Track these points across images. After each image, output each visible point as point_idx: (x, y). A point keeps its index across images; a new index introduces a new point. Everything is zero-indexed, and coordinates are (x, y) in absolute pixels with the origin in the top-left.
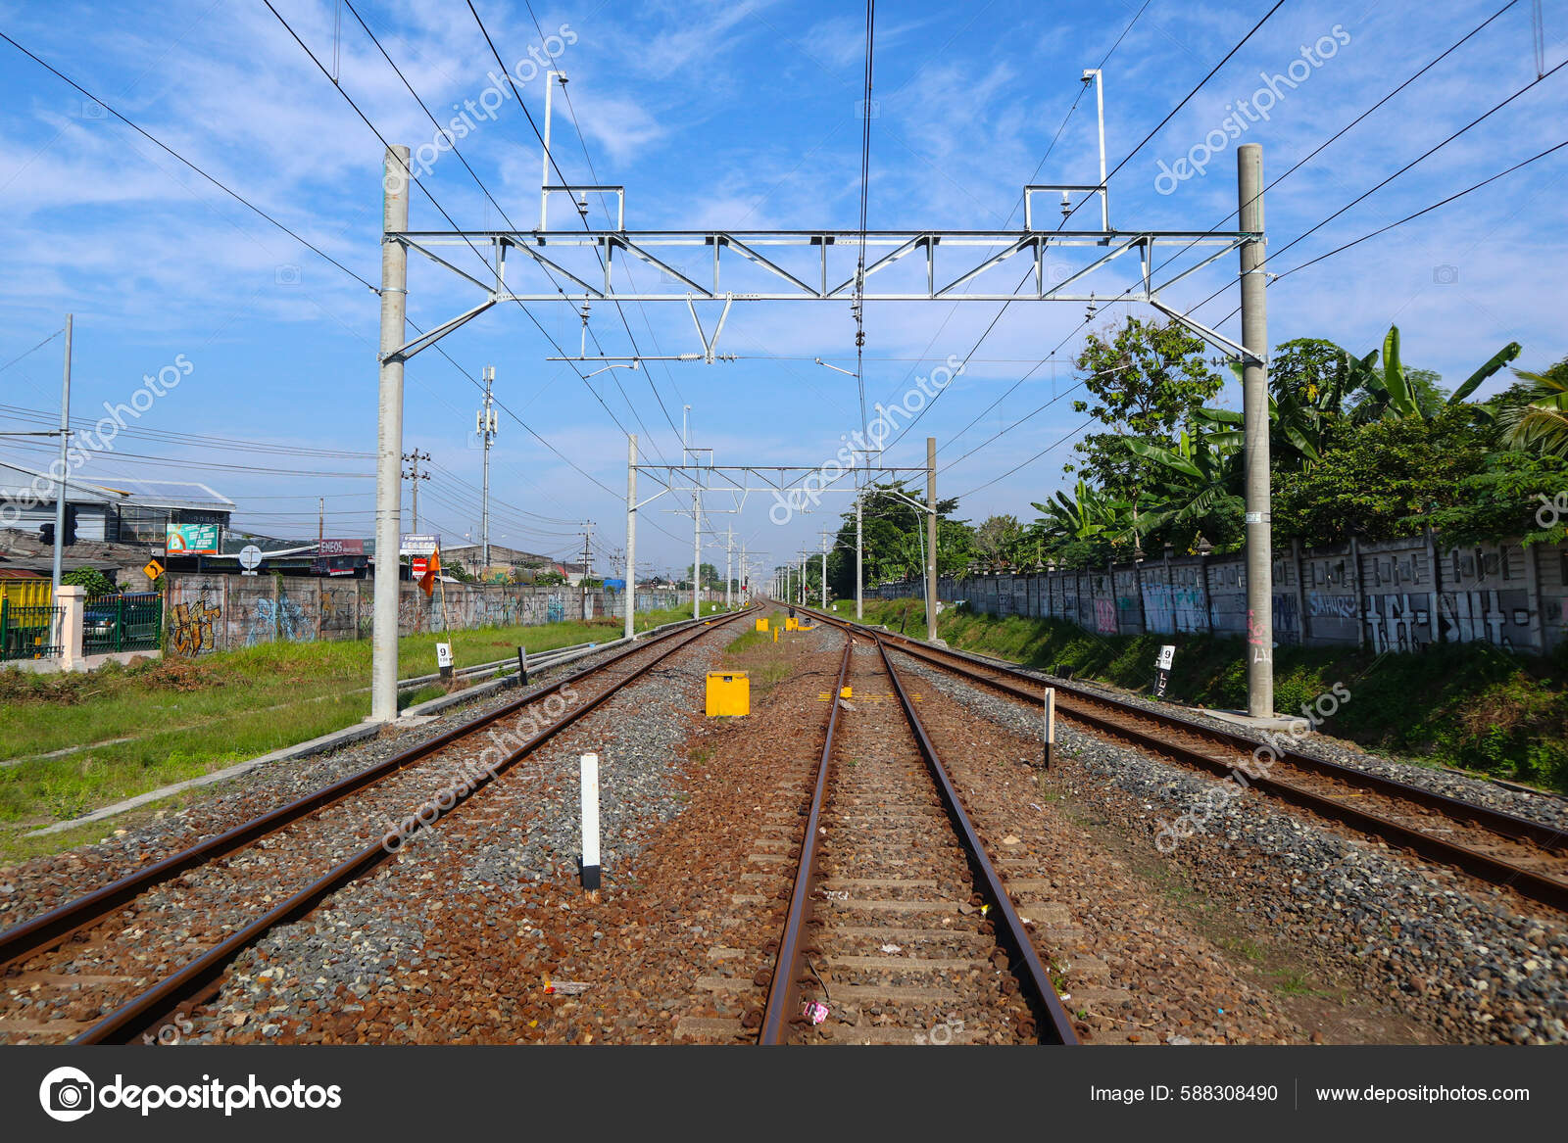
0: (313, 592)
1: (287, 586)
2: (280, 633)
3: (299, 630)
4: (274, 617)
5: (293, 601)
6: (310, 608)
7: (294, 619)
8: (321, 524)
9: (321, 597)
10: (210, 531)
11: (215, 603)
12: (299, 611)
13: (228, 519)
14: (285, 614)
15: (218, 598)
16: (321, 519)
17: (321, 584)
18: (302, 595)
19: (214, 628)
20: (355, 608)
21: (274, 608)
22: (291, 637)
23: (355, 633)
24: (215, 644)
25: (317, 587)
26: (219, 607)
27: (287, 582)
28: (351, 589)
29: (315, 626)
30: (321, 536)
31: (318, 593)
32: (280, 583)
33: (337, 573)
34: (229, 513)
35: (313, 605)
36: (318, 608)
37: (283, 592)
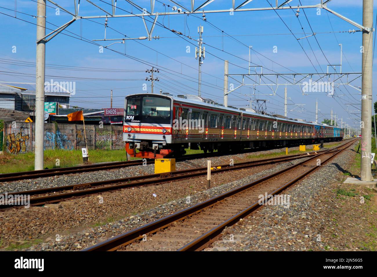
0: (72, 130)
1: (60, 127)
2: (56, 146)
3: (66, 145)
4: (54, 140)
5: (62, 134)
6: (71, 137)
7: (64, 141)
8: (112, 101)
9: (77, 132)
10: (53, 105)
11: (26, 134)
12: (66, 137)
13: (69, 100)
14: (59, 139)
15: (28, 132)
16: (112, 99)
17: (76, 127)
18: (67, 131)
19: (26, 144)
20: (93, 137)
21: (54, 136)
22: (62, 148)
23: (94, 147)
24: (27, 150)
25: (75, 128)
26: (28, 135)
27: (60, 126)
28: (91, 129)
29: (74, 144)
30: (111, 107)
31: (75, 131)
32: (56, 126)
33: (114, 123)
34: (69, 97)
35: (73, 135)
36: (75, 137)
37: (58, 130)
